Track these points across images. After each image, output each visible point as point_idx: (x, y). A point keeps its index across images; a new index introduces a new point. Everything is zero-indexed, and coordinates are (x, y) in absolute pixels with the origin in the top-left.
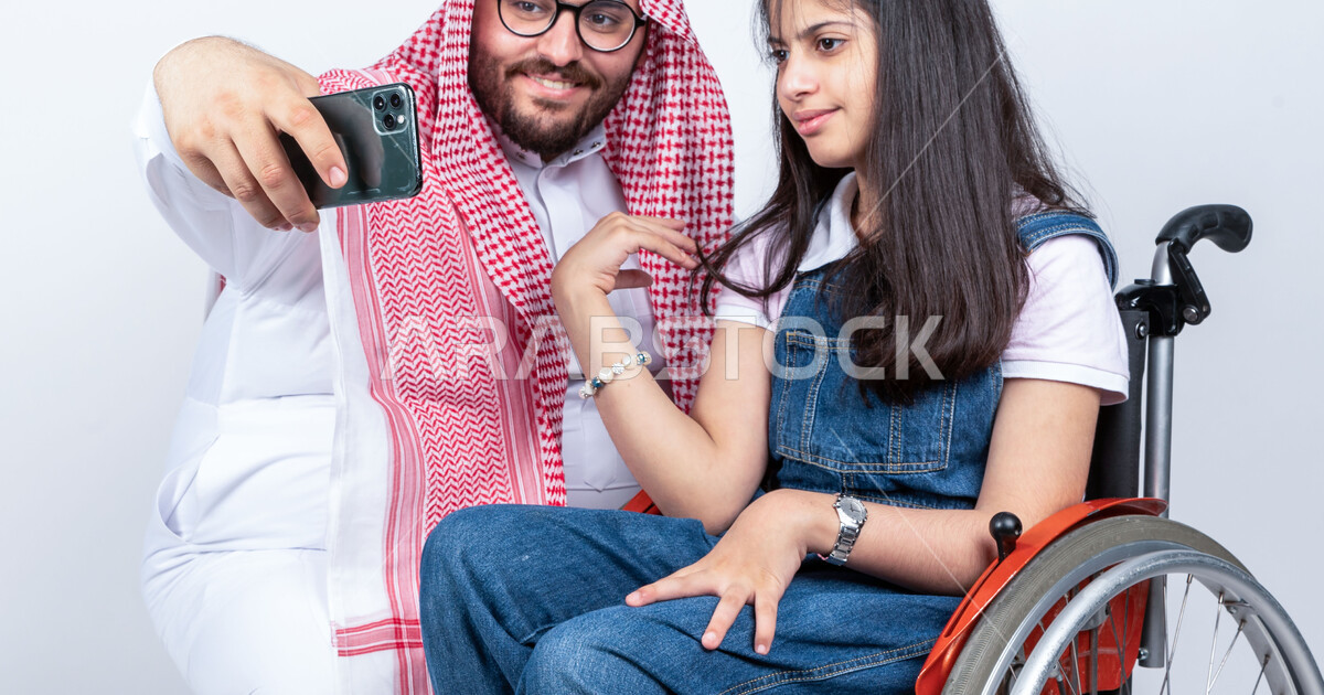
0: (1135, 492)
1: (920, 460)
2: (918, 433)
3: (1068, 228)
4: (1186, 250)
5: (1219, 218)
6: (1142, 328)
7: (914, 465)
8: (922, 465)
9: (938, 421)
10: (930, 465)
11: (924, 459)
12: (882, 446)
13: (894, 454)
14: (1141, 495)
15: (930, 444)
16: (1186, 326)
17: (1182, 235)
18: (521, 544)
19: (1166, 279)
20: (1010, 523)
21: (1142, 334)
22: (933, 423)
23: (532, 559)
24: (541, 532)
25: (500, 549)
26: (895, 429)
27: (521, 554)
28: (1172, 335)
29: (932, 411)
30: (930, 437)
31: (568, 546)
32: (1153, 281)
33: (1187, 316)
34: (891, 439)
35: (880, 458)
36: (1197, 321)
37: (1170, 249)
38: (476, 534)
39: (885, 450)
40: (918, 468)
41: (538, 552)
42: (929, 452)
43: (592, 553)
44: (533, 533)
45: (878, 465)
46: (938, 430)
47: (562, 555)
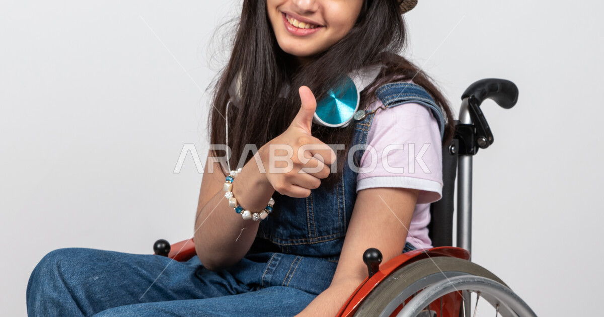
0: (451, 244)
1: (329, 234)
2: (326, 219)
3: (410, 96)
4: (479, 103)
5: (499, 86)
6: (453, 148)
7: (326, 237)
8: (330, 236)
9: (337, 210)
10: (335, 236)
11: (331, 233)
12: (305, 230)
13: (312, 233)
14: (454, 245)
15: (334, 224)
16: (480, 149)
17: (477, 95)
18: (94, 269)
19: (467, 120)
20: (375, 255)
21: (453, 152)
22: (334, 212)
23: (100, 279)
24: (106, 264)
25: (81, 272)
26: (310, 219)
27: (94, 275)
28: (471, 154)
29: (332, 206)
30: (333, 221)
31: (123, 274)
32: (459, 121)
33: (480, 143)
34: (309, 225)
35: (304, 236)
36: (485, 146)
37: (470, 101)
38: (66, 263)
39: (306, 232)
40: (328, 238)
41: (104, 275)
42: (334, 229)
43: (137, 279)
44: (100, 264)
45: (303, 240)
46: (337, 216)
47: (118, 278)
